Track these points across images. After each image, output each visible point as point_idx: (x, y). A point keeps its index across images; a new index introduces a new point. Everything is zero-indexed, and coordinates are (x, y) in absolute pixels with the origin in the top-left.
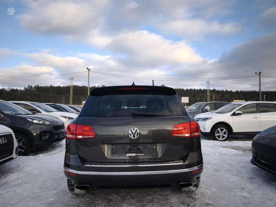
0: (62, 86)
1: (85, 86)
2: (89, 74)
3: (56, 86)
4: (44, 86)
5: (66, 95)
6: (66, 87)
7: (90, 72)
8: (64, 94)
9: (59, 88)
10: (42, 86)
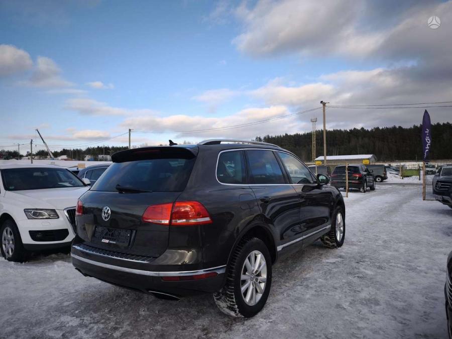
0: (301, 133)
1: (339, 129)
2: (324, 111)
3: (292, 134)
4: (277, 136)
5: (307, 147)
6: (308, 134)
7: (326, 108)
8: (305, 146)
9: (297, 137)
10: (274, 136)
